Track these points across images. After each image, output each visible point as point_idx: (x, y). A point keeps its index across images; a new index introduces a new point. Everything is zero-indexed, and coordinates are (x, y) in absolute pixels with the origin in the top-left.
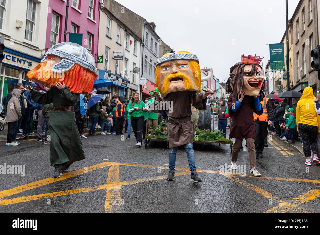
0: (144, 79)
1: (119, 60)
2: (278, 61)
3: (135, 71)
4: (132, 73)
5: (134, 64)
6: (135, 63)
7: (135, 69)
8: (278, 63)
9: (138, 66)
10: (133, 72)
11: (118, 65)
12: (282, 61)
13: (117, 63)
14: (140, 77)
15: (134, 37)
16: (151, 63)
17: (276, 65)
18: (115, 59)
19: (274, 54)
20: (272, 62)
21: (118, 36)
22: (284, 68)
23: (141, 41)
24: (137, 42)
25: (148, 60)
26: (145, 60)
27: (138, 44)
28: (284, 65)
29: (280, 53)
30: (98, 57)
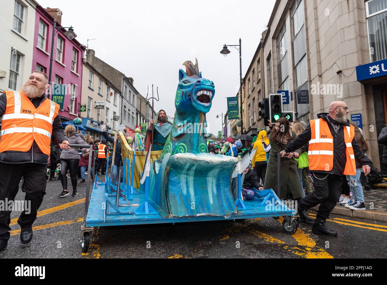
0: (123, 126)
1: (100, 109)
2: (234, 111)
3: (115, 119)
4: (113, 120)
5: (115, 113)
6: (115, 112)
7: (116, 117)
9: (118, 114)
11: (100, 114)
12: (237, 111)
13: (99, 111)
14: (120, 124)
15: (114, 90)
16: (130, 112)
17: (233, 114)
18: (96, 109)
19: (231, 105)
20: (230, 112)
21: (100, 88)
22: (238, 117)
23: (120, 93)
24: (117, 94)
25: (127, 110)
26: (124, 110)
27: (118, 95)
28: (239, 115)
29: (235, 105)
30: (81, 106)
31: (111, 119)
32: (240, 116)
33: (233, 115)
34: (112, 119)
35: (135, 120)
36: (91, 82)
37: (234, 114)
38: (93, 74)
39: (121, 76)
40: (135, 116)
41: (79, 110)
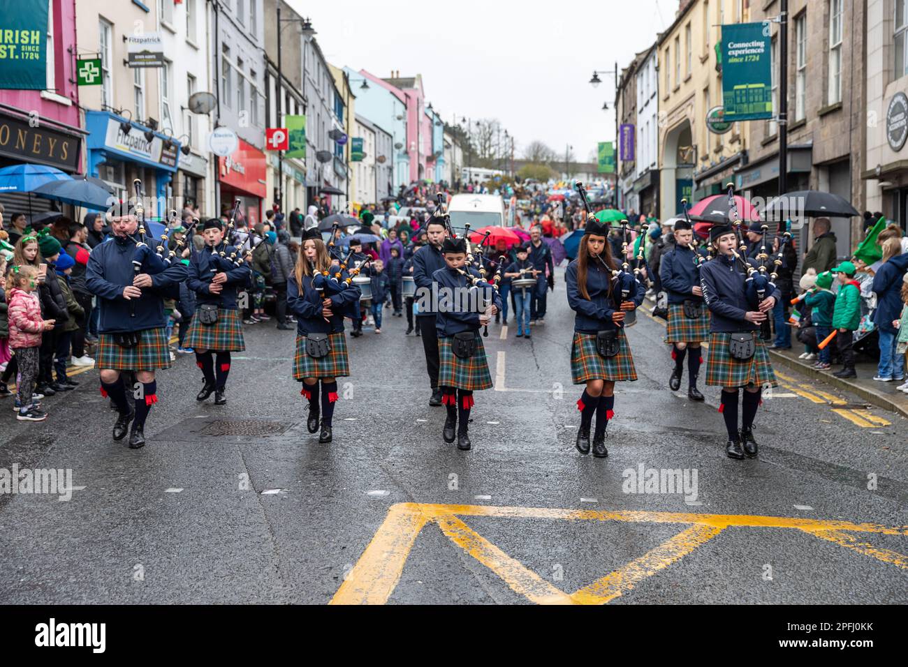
0: (226, 136)
1: (143, 70)
2: (751, 86)
3: (199, 105)
4: (187, 112)
5: (191, 78)
6: (193, 74)
7: (200, 99)
8: (751, 91)
9: (203, 85)
10: (191, 108)
11: (142, 87)
12: (762, 85)
13: (137, 79)
14: (212, 128)
16: (242, 69)
17: (744, 99)
18: (130, 67)
19: (736, 60)
20: (731, 89)
22: (768, 109)
25: (233, 62)
26: (224, 60)
28: (771, 101)
29: (758, 58)
30: (80, 63)
31: (182, 108)
32: (773, 106)
33: (748, 102)
34: (186, 106)
35: (261, 102)
37: (751, 99)
40: (259, 84)
41: (75, 80)
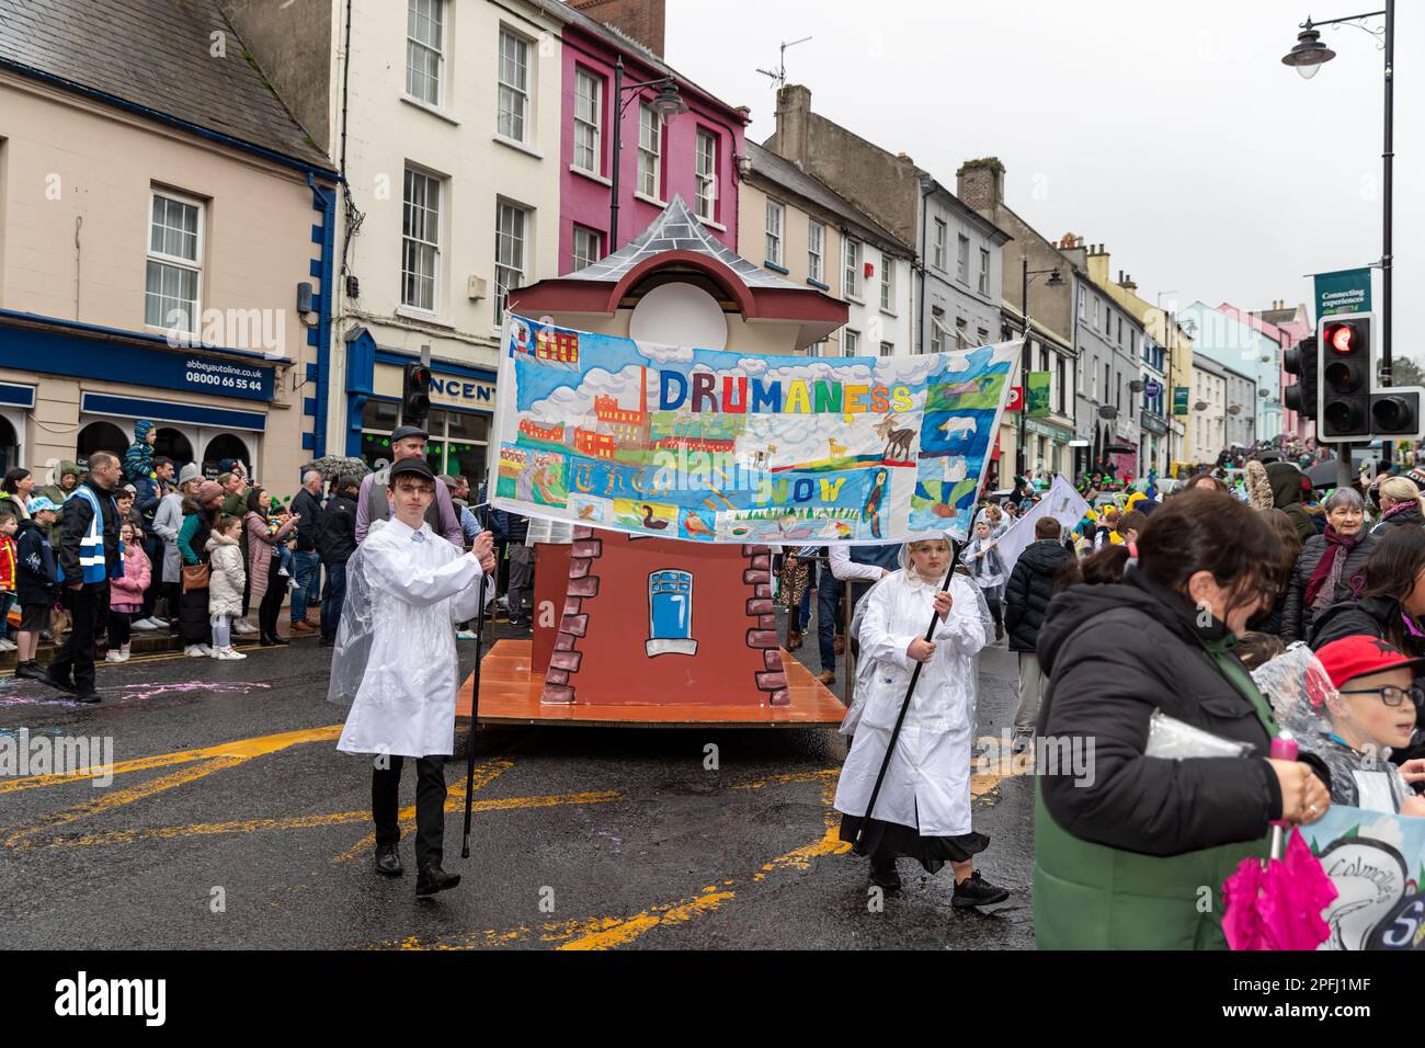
15: (881, 249)
16: (964, 329)
21: (817, 256)
23: (910, 256)
24: (897, 262)
25: (947, 324)
26: (935, 327)
27: (902, 270)
36: (776, 239)
38: (784, 205)
39: (915, 184)
